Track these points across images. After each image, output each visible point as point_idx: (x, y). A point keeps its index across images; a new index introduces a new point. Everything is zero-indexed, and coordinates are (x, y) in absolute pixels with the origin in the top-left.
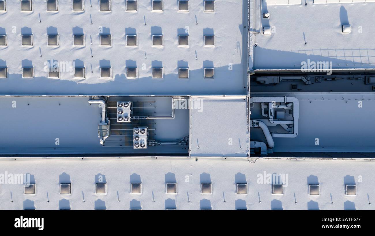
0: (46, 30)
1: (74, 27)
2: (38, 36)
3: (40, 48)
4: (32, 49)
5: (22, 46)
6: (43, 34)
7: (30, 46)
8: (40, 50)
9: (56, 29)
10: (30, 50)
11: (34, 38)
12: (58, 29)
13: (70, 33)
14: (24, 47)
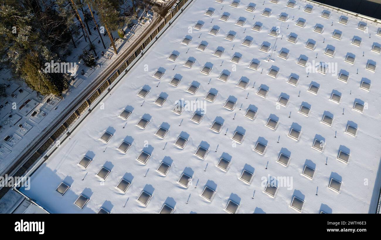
0: (145, 186)
1: (170, 197)
2: (134, 187)
3: (129, 198)
4: (121, 195)
5: (116, 188)
6: (140, 187)
7: (122, 192)
8: (128, 200)
9: (153, 189)
10: (120, 195)
11: (130, 186)
12: (155, 190)
13: (162, 200)
14: (116, 190)
